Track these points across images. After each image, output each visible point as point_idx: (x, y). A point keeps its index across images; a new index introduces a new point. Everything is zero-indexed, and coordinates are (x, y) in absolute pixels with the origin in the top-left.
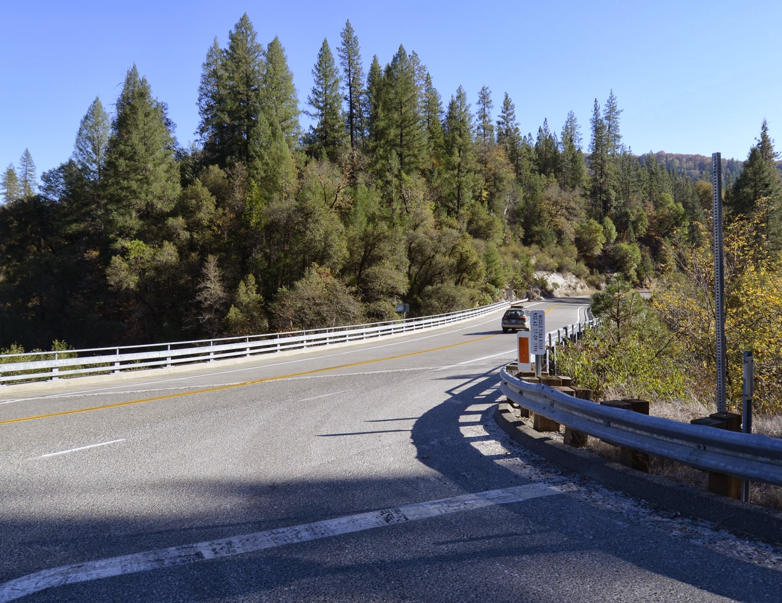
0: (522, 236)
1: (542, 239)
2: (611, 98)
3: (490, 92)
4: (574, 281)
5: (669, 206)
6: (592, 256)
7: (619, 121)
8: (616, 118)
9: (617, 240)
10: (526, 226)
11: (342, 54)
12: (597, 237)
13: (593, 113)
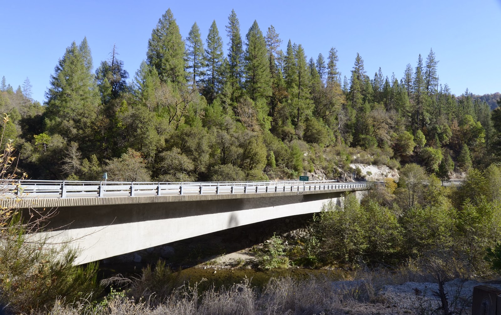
0: (351, 141)
1: (366, 143)
2: (431, 54)
3: (337, 51)
4: (387, 171)
5: (470, 123)
6: (406, 156)
7: (436, 68)
8: (435, 66)
9: (426, 145)
10: (355, 135)
11: (228, 29)
12: (409, 142)
13: (418, 64)
